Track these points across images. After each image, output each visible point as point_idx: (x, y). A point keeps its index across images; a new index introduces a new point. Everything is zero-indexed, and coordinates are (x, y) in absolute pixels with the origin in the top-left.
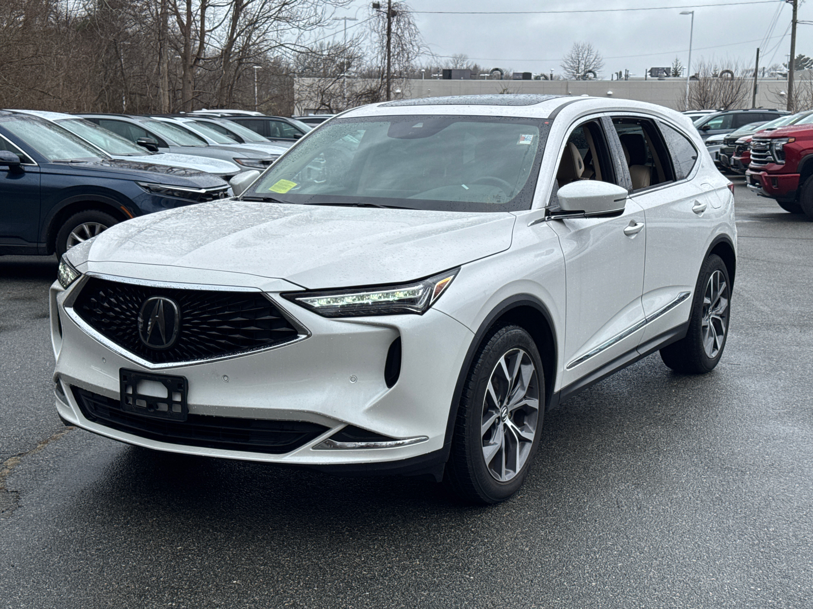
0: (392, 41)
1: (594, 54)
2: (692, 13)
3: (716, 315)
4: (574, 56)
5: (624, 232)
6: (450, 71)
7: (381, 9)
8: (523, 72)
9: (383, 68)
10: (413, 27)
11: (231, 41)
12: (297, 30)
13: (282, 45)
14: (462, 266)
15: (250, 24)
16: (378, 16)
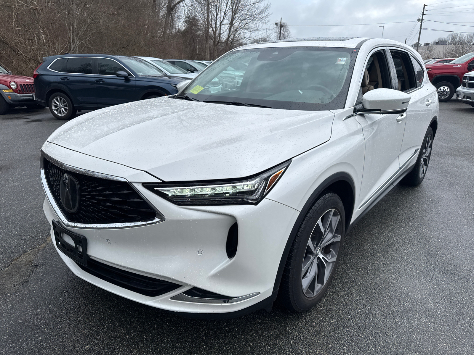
0: (281, 36)
2: (384, 26)
3: (425, 156)
5: (397, 120)
7: (278, 25)
10: (288, 31)
11: (229, 37)
12: (250, 32)
13: (245, 38)
14: (293, 159)
15: (235, 30)
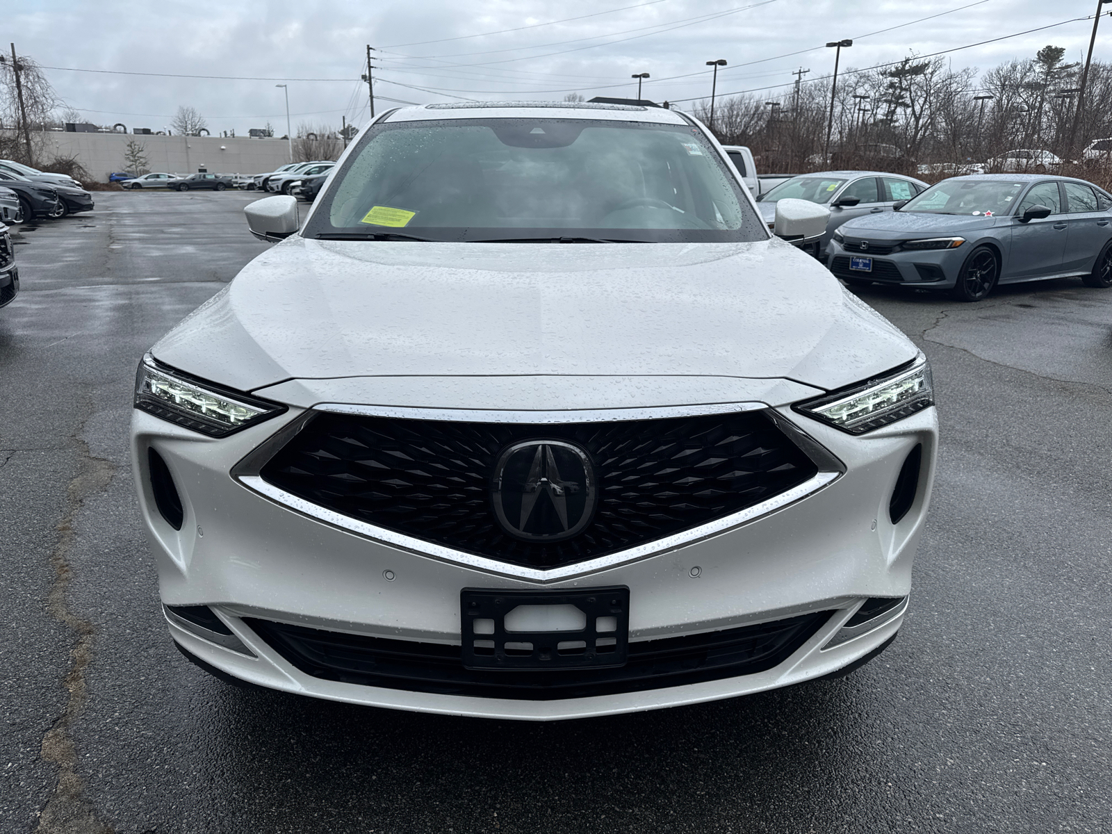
0: (23, 93)
1: (198, 116)
2: (286, 86)
4: (181, 117)
6: (73, 125)
7: (7, 63)
8: (142, 128)
9: (18, 118)
16: (4, 68)
